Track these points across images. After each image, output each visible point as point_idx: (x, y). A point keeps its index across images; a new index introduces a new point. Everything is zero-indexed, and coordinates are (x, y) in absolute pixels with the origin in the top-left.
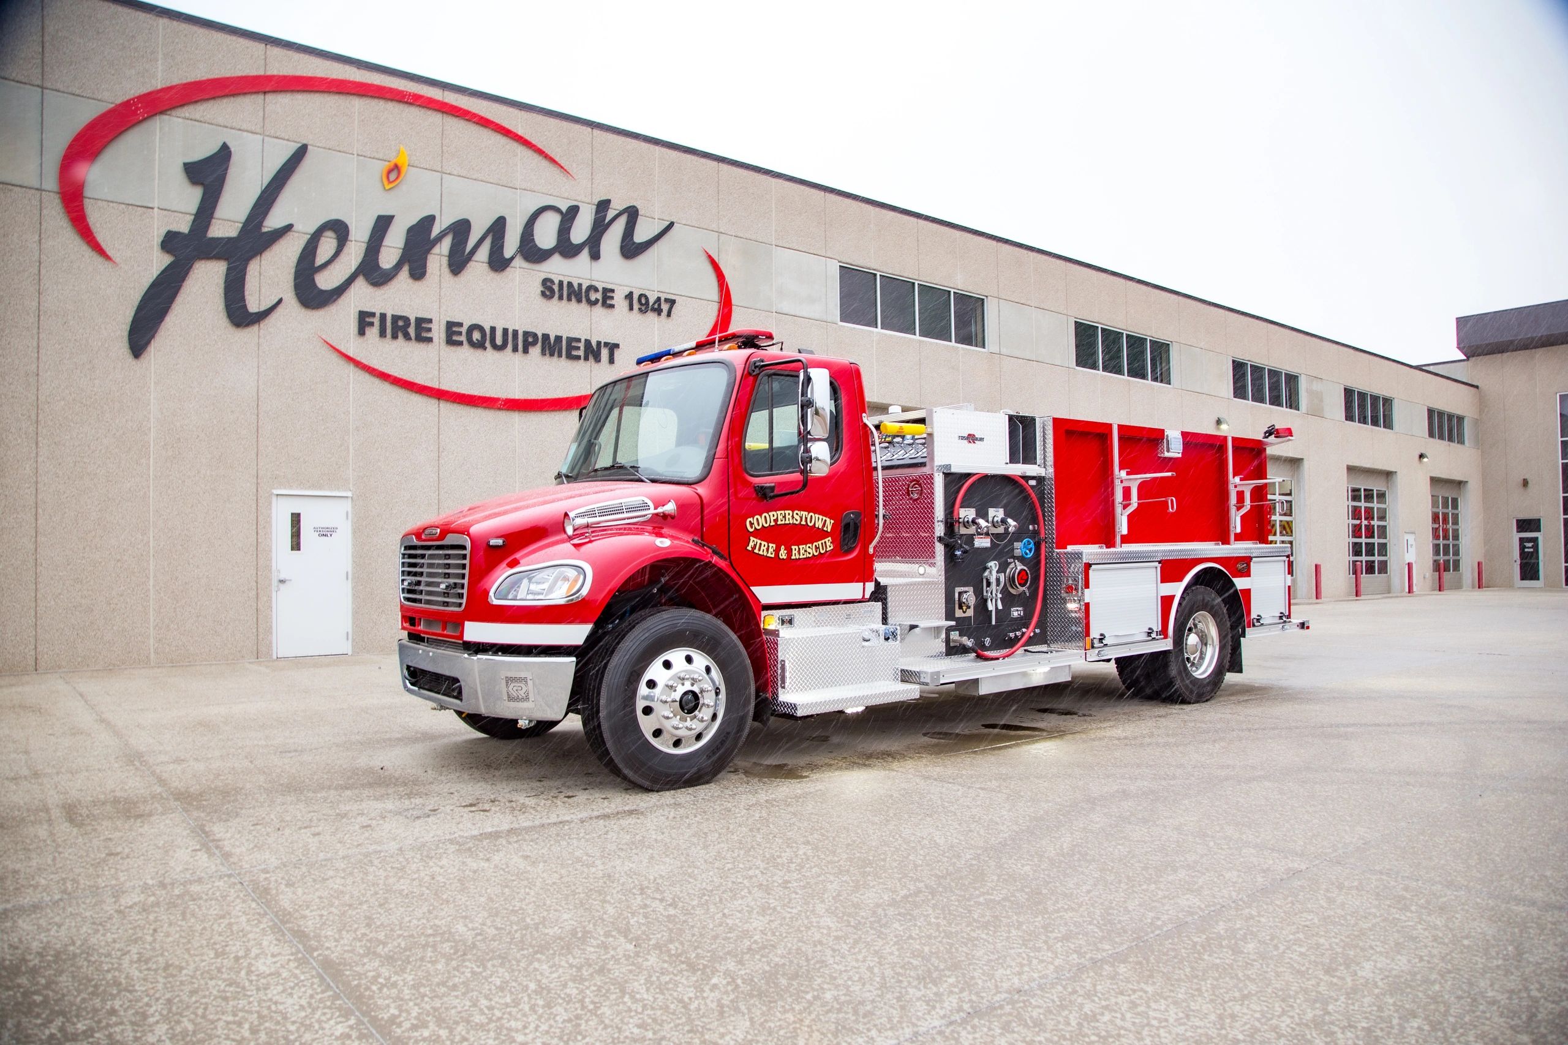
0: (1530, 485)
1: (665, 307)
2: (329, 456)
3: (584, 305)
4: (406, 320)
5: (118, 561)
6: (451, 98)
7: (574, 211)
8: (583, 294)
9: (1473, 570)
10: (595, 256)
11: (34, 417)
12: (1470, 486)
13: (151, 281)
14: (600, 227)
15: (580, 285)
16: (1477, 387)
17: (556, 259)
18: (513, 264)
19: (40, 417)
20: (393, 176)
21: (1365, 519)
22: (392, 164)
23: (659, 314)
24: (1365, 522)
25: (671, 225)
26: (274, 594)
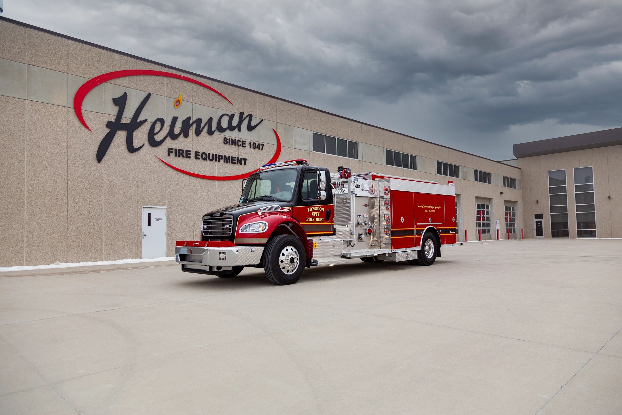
0: (539, 203)
1: (261, 147)
2: (160, 195)
3: (236, 146)
4: (183, 151)
5: (93, 229)
6: (195, 78)
7: (233, 115)
8: (236, 143)
9: (520, 232)
10: (240, 130)
11: (66, 182)
12: (518, 203)
13: (103, 137)
14: (241, 121)
15: (235, 140)
16: (520, 169)
17: (228, 131)
18: (215, 133)
19: (69, 182)
20: (177, 104)
21: (482, 215)
22: (177, 100)
23: (259, 149)
24: (482, 216)
25: (262, 120)
26: (142, 239)
